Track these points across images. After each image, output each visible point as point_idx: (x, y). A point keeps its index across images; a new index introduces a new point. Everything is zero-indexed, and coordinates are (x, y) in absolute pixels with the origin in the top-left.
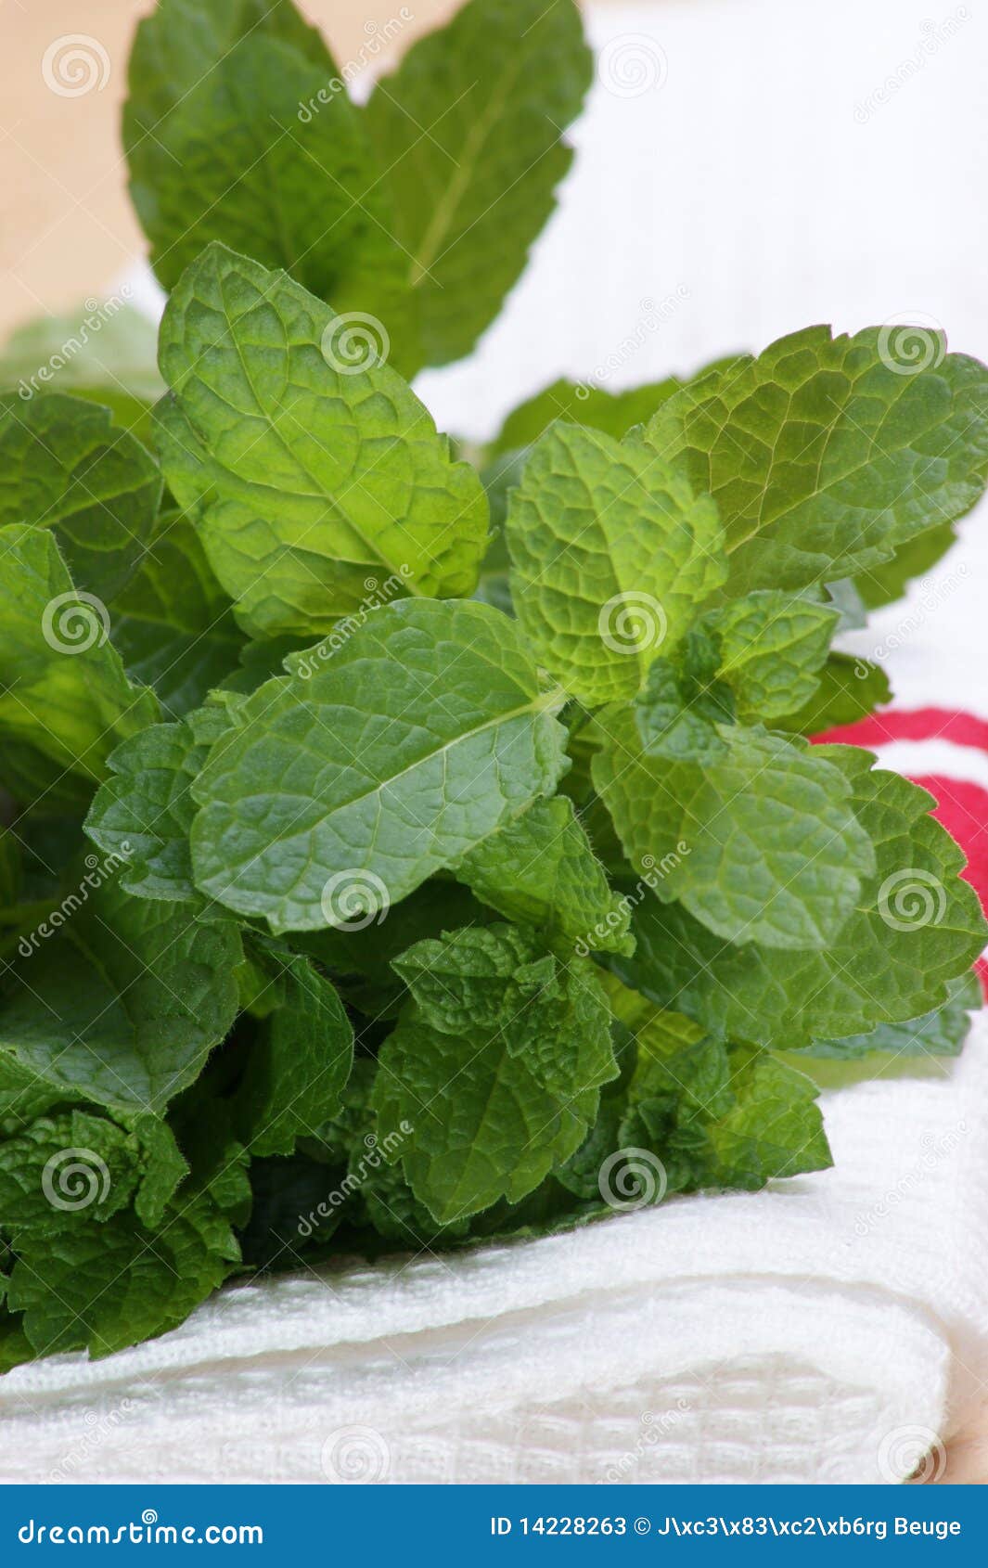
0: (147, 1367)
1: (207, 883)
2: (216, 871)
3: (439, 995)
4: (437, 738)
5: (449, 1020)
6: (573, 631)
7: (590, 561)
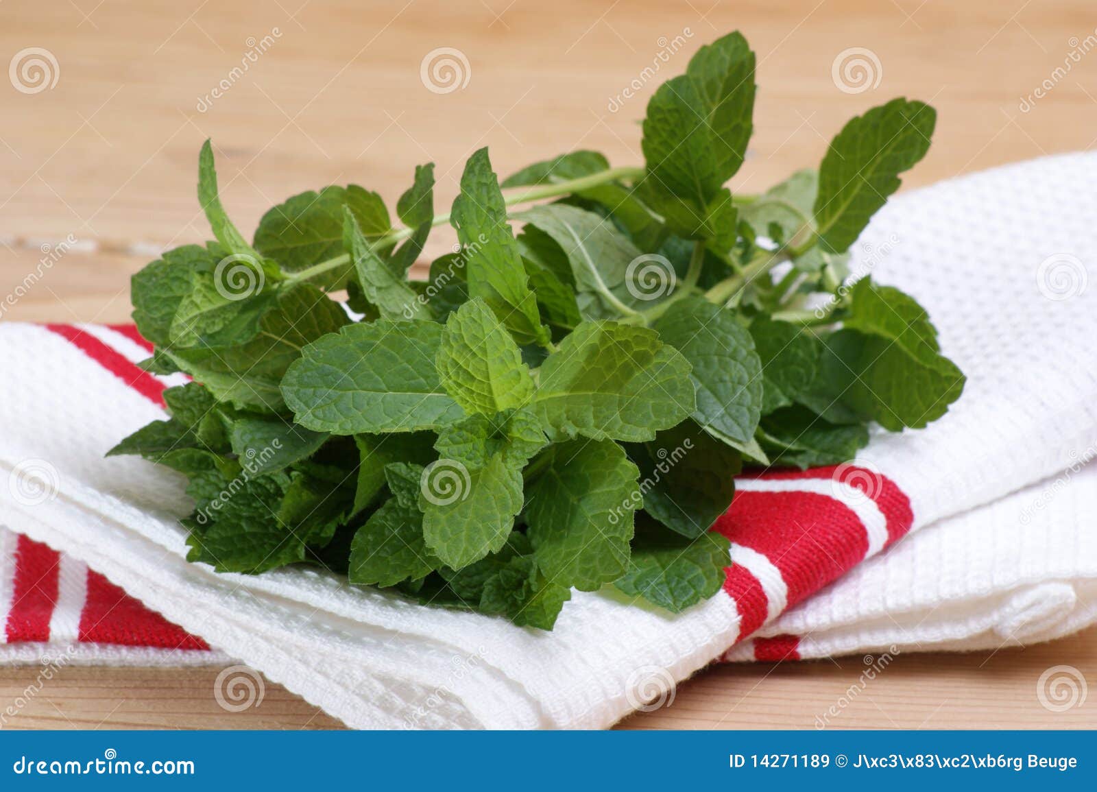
0: (247, 585)
1: (284, 387)
2: (291, 385)
3: (401, 489)
4: (428, 388)
5: (405, 501)
6: (460, 381)
7: (477, 359)
